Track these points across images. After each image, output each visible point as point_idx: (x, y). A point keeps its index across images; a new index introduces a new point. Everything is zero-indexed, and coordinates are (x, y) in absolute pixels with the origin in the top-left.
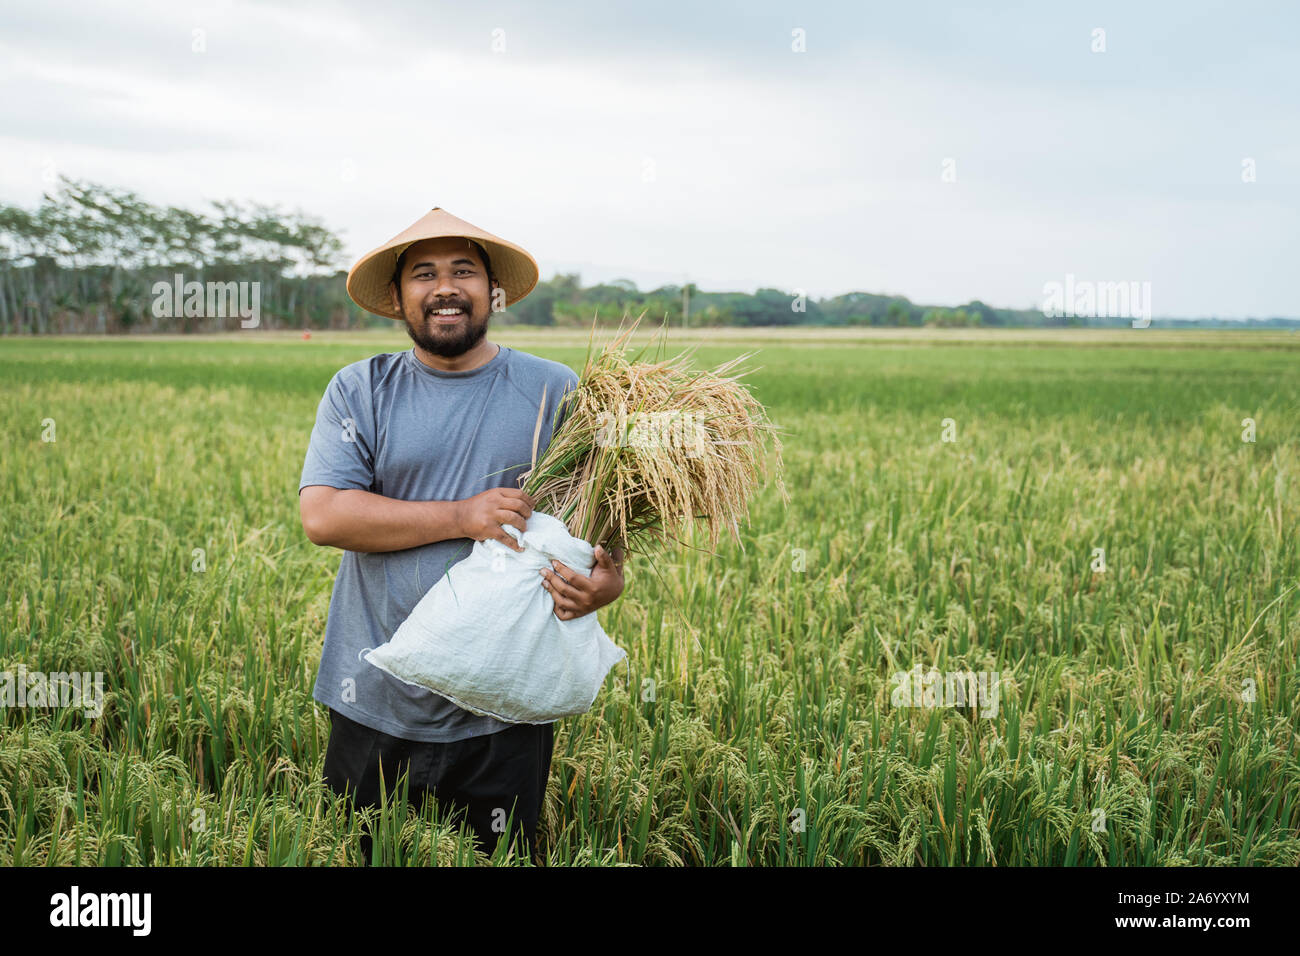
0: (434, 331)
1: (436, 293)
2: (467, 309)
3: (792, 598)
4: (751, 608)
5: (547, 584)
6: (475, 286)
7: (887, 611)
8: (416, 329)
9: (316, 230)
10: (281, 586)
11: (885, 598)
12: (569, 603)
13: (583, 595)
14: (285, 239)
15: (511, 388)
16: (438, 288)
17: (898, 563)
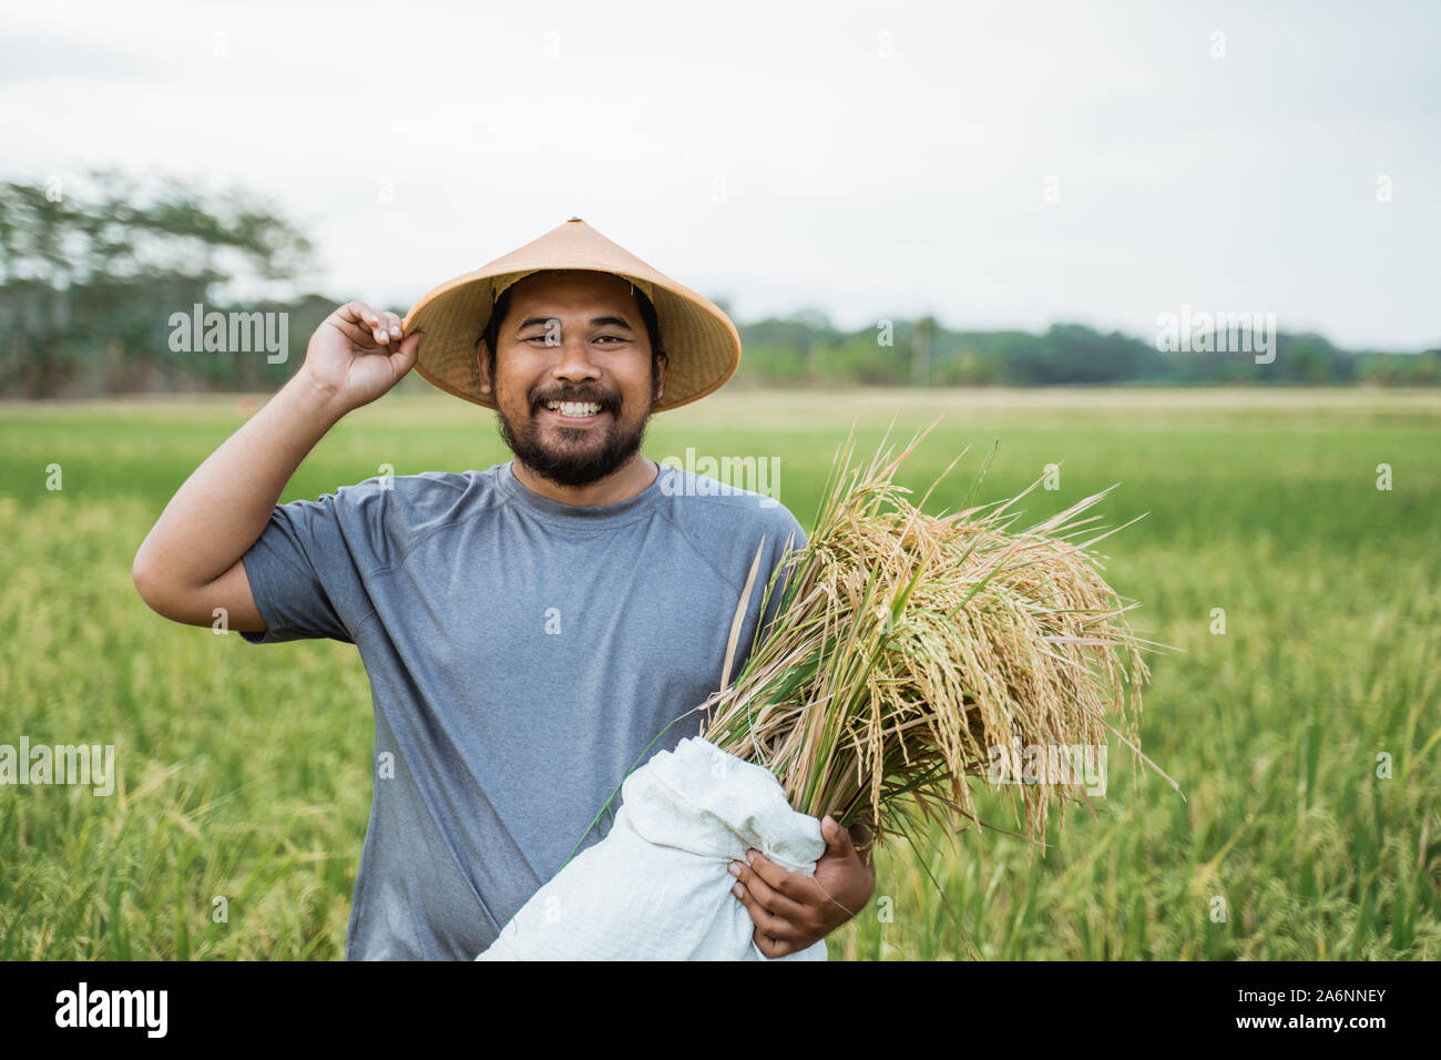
0: (549, 439)
1: (558, 372)
2: (611, 404)
3: (1121, 899)
4: (1046, 918)
5: (740, 890)
6: (626, 365)
7: (1300, 931)
8: (516, 429)
9: (267, 221)
10: (202, 871)
11: (1296, 905)
12: (781, 926)
13: (805, 911)
14: (212, 234)
15: (679, 541)
16: (562, 365)
17: (1316, 838)
